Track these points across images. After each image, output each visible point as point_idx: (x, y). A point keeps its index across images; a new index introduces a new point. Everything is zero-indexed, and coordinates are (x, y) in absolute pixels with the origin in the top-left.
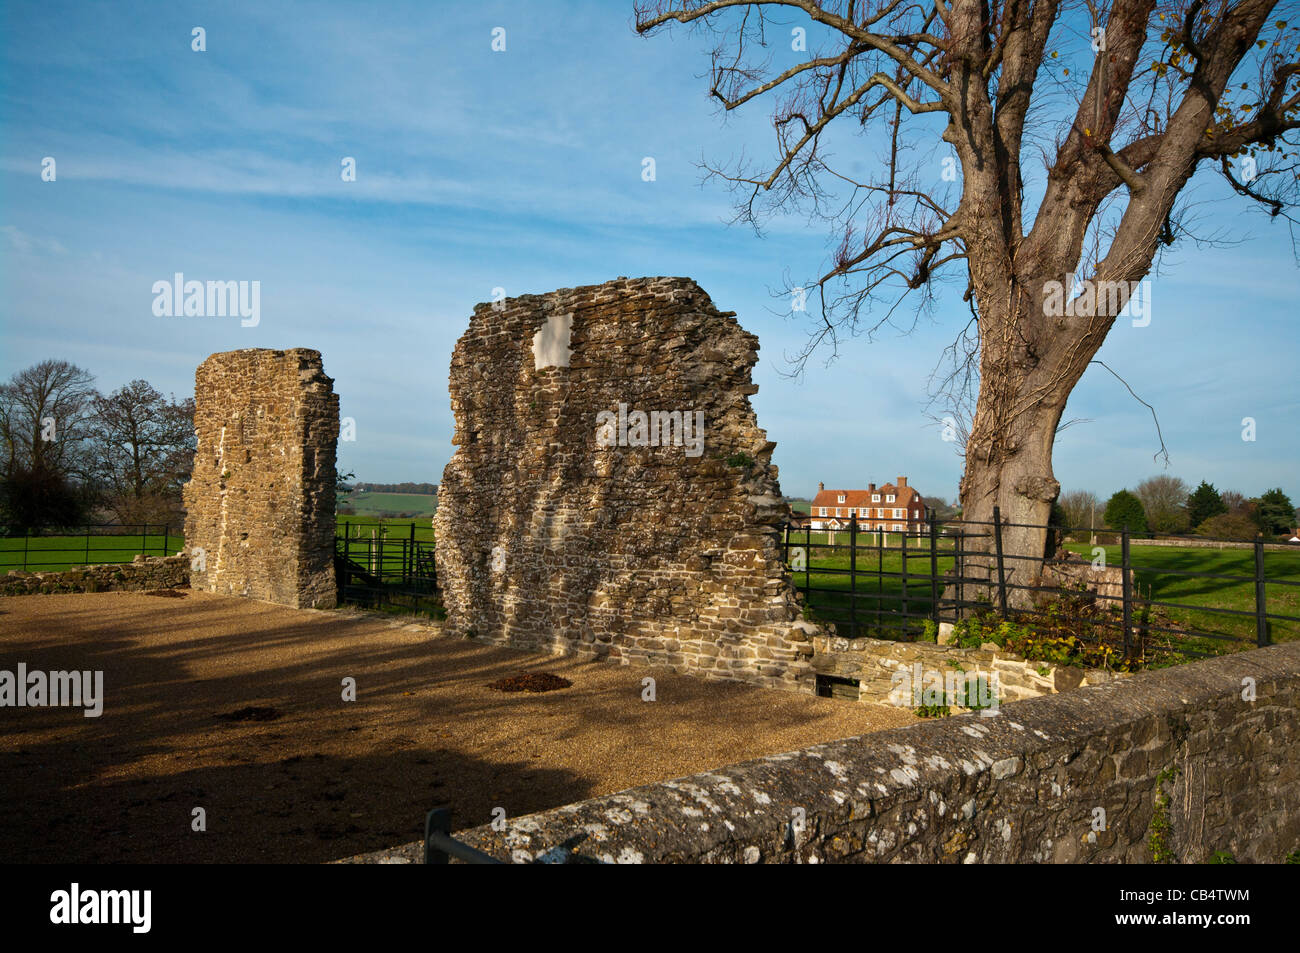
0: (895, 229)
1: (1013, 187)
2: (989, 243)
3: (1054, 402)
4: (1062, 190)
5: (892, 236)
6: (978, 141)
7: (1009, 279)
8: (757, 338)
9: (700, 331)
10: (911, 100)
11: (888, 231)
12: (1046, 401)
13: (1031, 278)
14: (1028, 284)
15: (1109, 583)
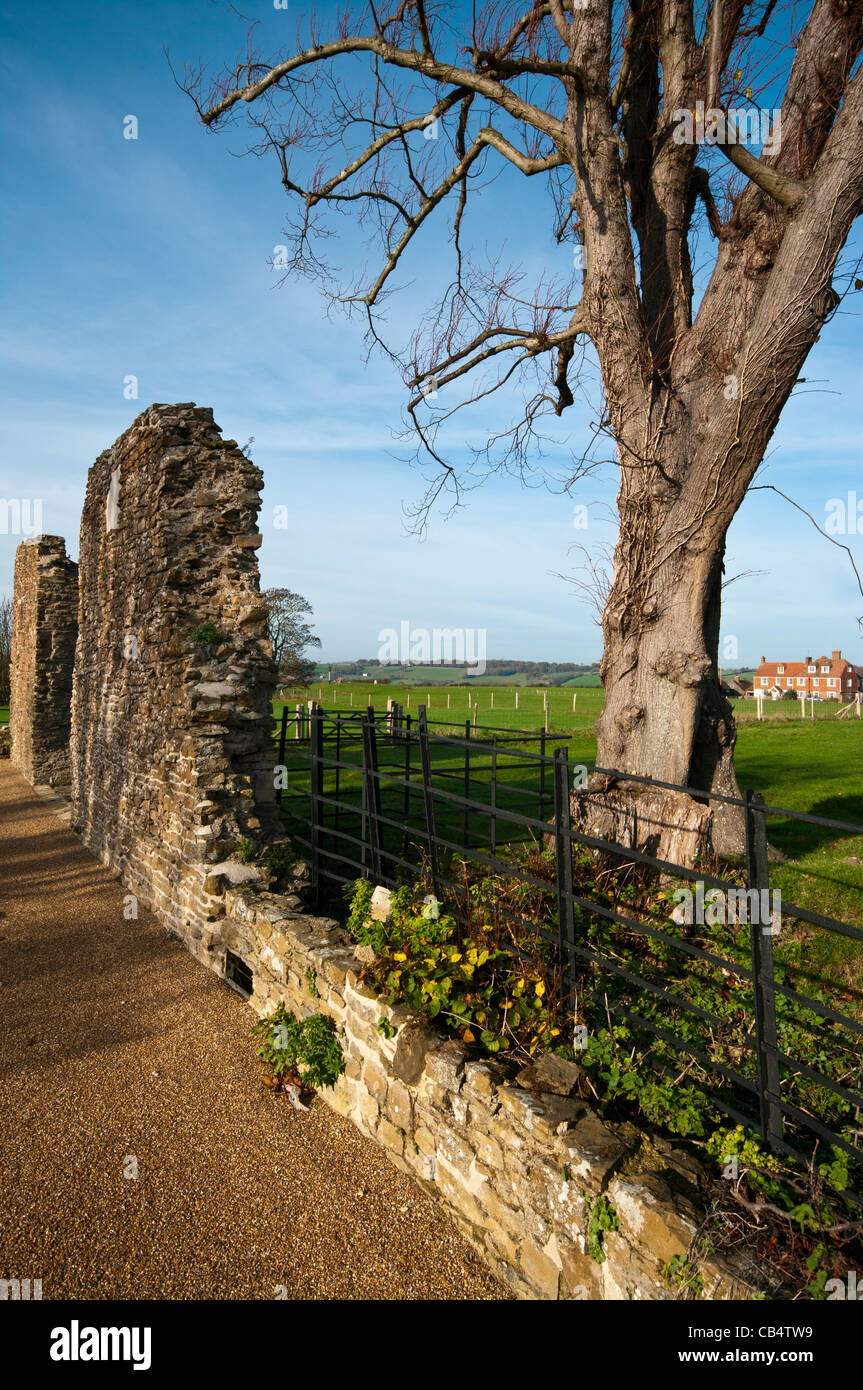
0: (501, 331)
1: (676, 263)
2: (616, 334)
3: (701, 545)
4: (733, 254)
5: (494, 342)
6: (597, 190)
7: (648, 381)
8: (262, 473)
9: (186, 467)
10: (522, 155)
11: (490, 334)
12: (691, 546)
13: (688, 381)
14: (685, 389)
15: (676, 827)
